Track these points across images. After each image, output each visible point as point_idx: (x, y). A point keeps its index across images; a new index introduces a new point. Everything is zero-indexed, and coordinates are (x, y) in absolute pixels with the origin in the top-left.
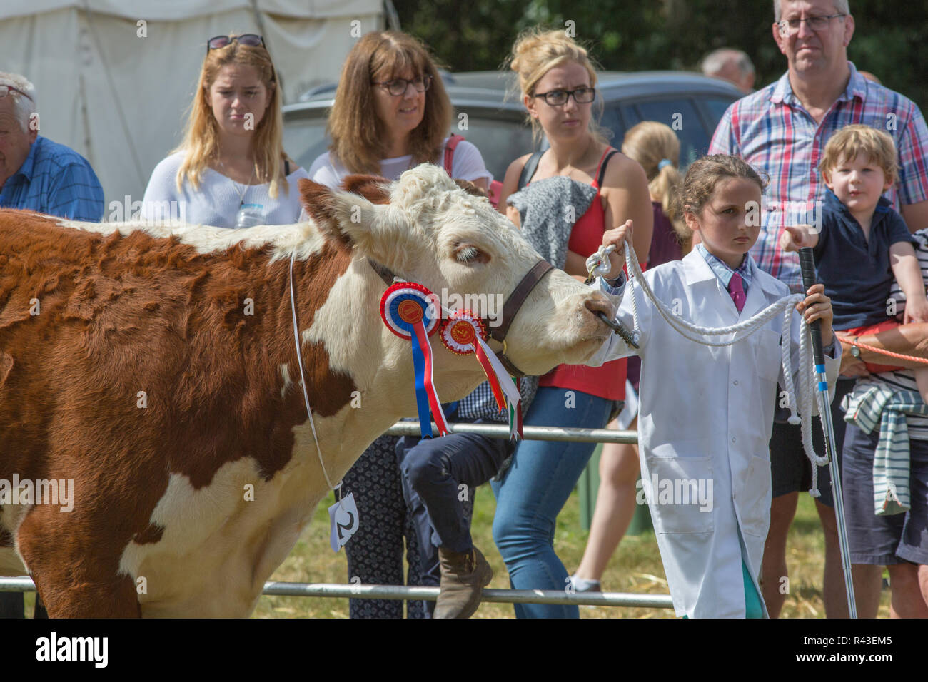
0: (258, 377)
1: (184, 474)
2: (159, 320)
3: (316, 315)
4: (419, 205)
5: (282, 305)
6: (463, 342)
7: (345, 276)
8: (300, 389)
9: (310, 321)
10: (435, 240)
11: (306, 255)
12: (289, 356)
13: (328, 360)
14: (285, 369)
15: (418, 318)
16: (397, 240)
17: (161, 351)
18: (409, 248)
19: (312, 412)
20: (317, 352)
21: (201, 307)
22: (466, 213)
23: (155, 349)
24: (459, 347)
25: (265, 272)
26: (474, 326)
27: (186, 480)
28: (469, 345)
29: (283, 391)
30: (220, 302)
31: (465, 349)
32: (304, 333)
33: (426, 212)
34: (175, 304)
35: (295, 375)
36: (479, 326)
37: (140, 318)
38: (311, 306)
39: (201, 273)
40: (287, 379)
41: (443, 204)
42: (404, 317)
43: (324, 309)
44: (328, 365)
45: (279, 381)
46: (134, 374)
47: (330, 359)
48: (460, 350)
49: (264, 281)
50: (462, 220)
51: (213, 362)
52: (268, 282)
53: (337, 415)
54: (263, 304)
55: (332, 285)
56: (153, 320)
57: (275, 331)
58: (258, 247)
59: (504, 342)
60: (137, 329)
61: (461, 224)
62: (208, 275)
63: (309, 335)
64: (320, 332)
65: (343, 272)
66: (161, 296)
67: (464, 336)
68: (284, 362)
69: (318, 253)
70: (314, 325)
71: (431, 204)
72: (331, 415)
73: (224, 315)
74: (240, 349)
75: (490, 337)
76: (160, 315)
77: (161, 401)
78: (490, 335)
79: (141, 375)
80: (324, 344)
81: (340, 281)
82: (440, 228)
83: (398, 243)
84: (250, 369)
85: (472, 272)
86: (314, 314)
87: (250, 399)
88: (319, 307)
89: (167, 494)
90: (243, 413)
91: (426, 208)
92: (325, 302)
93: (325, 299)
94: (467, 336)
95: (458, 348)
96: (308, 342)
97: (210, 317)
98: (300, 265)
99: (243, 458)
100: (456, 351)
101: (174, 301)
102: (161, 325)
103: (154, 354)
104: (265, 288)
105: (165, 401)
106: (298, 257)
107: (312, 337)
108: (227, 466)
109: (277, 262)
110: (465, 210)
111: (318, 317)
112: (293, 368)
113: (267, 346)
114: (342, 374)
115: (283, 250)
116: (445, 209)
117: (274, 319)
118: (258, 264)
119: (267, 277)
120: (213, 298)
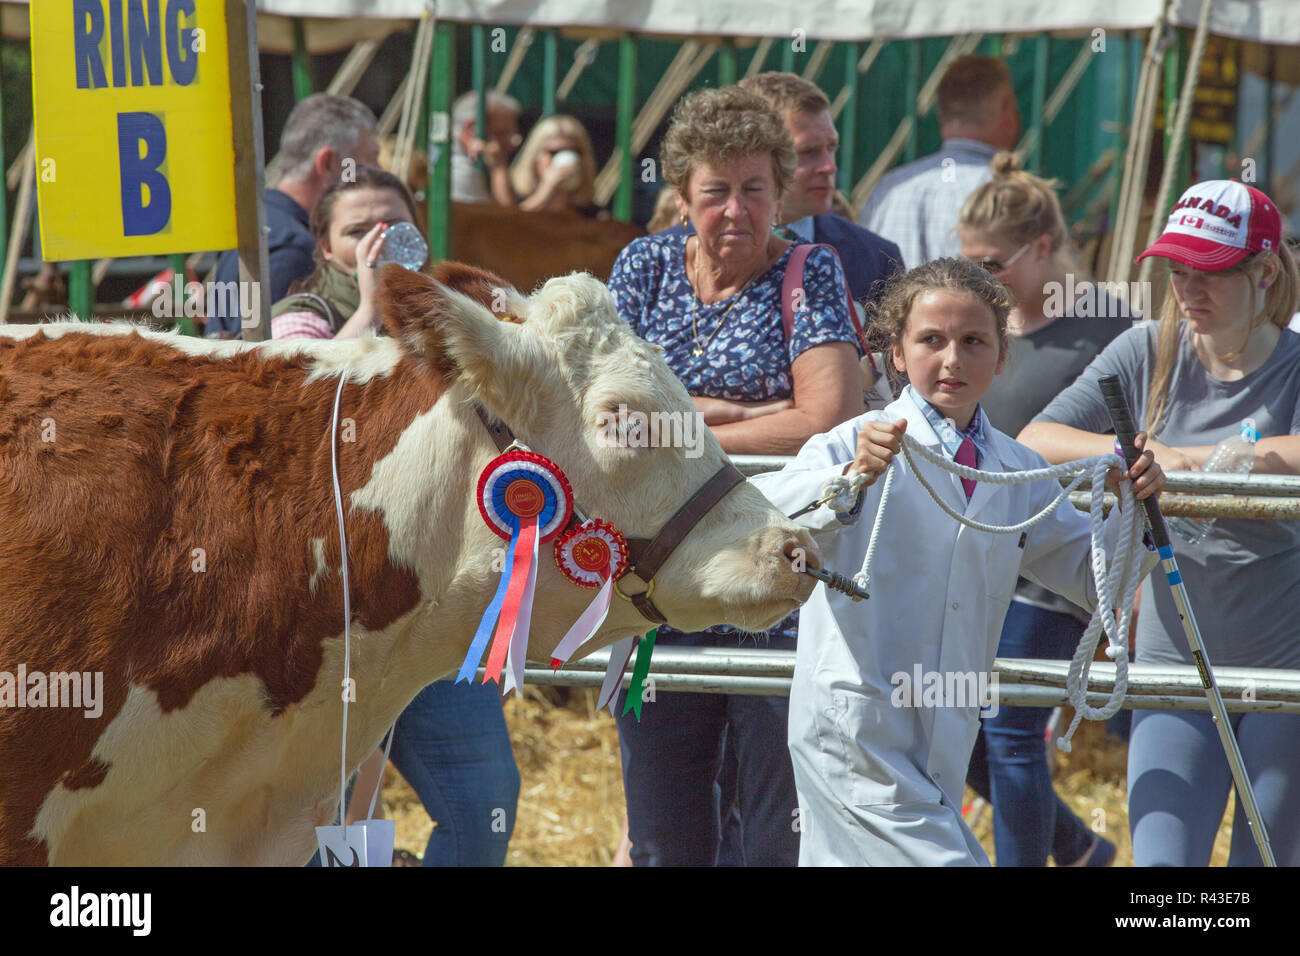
0: (276, 555)
1: (152, 688)
2: (125, 442)
3: (374, 470)
4: (569, 335)
5: (321, 447)
6: (587, 568)
7: (430, 417)
8: (339, 580)
9: (364, 478)
10: (583, 394)
11: (365, 376)
12: (327, 527)
13: (387, 542)
14: (319, 546)
15: (533, 512)
16: (527, 378)
17: (129, 491)
18: (541, 397)
19: (352, 620)
20: (371, 527)
21: (190, 436)
22: (638, 366)
23: (118, 486)
24: (580, 573)
25: (299, 394)
26: (612, 550)
27: (153, 696)
28: (596, 574)
29: (313, 581)
30: (221, 430)
31: (588, 580)
32: (353, 495)
33: (577, 348)
34: (148, 420)
35: (333, 558)
36: (620, 552)
37: (93, 436)
38: (368, 455)
39: (192, 382)
40: (321, 563)
41: (605, 343)
42: (512, 505)
43: (388, 460)
44: (386, 551)
45: (308, 565)
46: (88, 523)
47: (391, 540)
48: (579, 578)
49: (296, 408)
50: (631, 375)
51: (208, 521)
52: (302, 410)
53: (387, 631)
54: (292, 441)
55: (406, 426)
56: (112, 442)
57: (308, 485)
58: (287, 357)
59: (651, 582)
60: (87, 452)
61: (628, 380)
62: (201, 386)
63: (361, 498)
64: (378, 496)
65: (426, 410)
66: (125, 404)
67: (592, 559)
68: (318, 535)
69: (387, 375)
70: (371, 484)
71: (587, 338)
72: (377, 629)
73: (226, 450)
74: (250, 507)
75: (631, 571)
76: (125, 433)
77: (128, 569)
78: (633, 568)
79: (98, 525)
80: (383, 515)
81: (420, 425)
82: (595, 377)
83: (528, 384)
84: (263, 539)
85: (629, 457)
86: (371, 466)
87: (260, 584)
88: (381, 456)
89: (122, 714)
90: (248, 606)
91: (579, 342)
92: (391, 450)
93: (393, 446)
94: (596, 560)
95: (578, 575)
96: (359, 508)
97: (204, 452)
98: (354, 391)
99: (242, 675)
100: (573, 579)
101: (147, 416)
102: (128, 450)
103: (118, 494)
104: (297, 418)
105: (132, 570)
106: (353, 378)
107: (365, 503)
108: (216, 682)
109: (318, 383)
110: (636, 360)
111: (378, 472)
112: (331, 547)
113: (294, 507)
114: (405, 568)
115: (329, 365)
116: (606, 350)
117: (308, 467)
118: (286, 381)
119: (301, 401)
120: (208, 424)
